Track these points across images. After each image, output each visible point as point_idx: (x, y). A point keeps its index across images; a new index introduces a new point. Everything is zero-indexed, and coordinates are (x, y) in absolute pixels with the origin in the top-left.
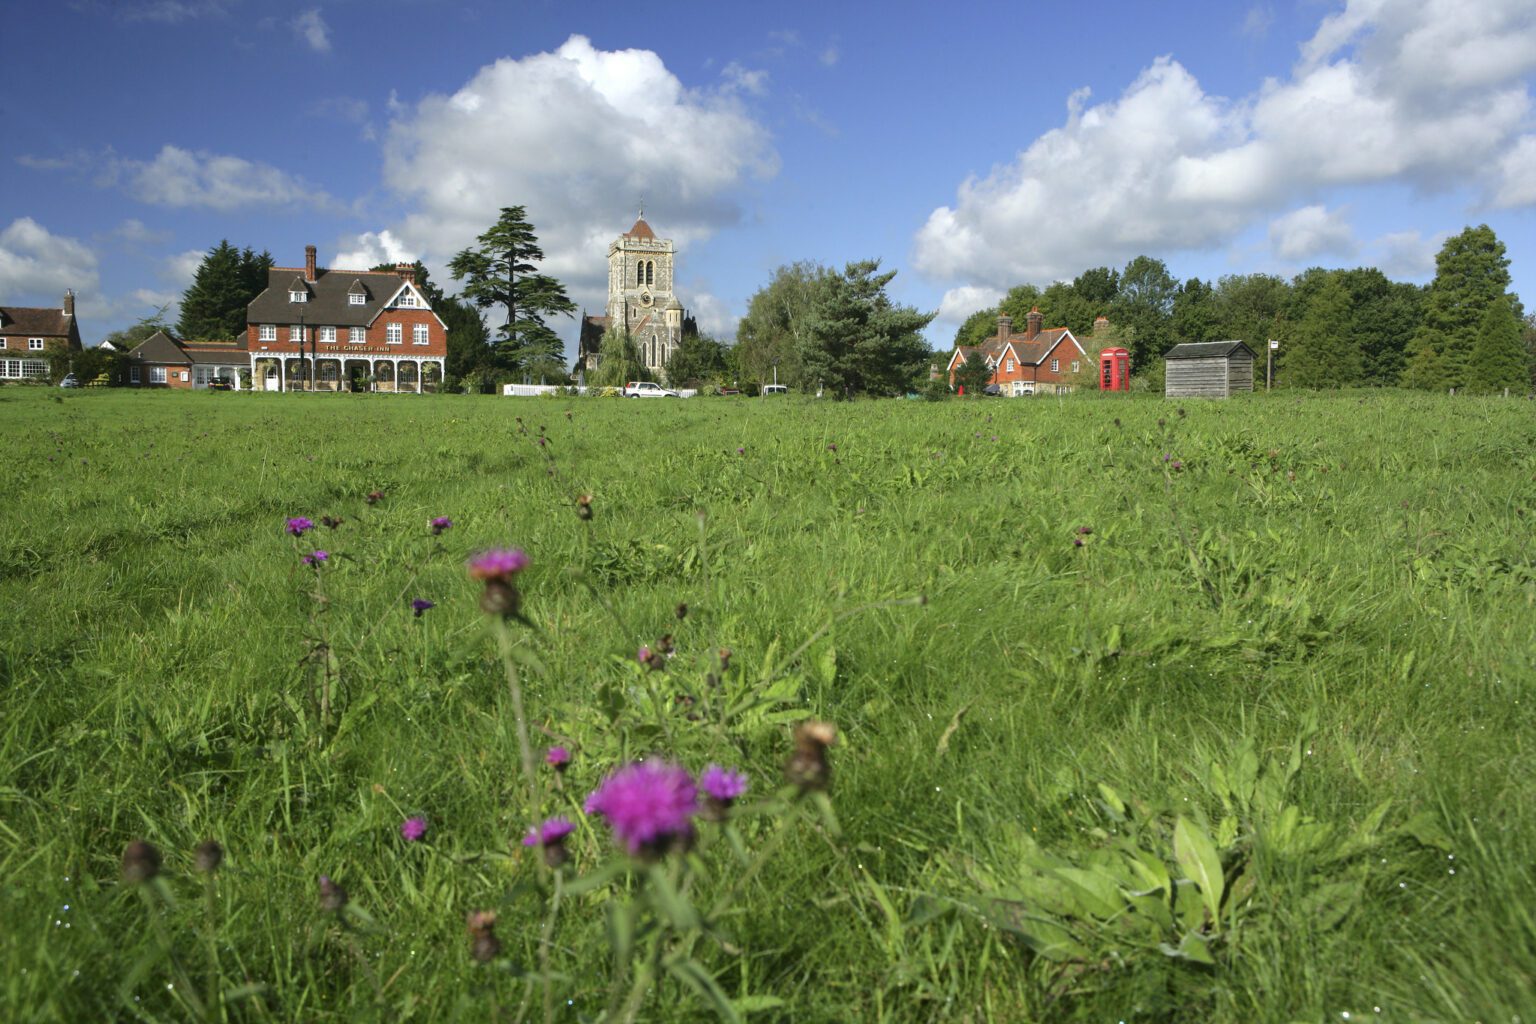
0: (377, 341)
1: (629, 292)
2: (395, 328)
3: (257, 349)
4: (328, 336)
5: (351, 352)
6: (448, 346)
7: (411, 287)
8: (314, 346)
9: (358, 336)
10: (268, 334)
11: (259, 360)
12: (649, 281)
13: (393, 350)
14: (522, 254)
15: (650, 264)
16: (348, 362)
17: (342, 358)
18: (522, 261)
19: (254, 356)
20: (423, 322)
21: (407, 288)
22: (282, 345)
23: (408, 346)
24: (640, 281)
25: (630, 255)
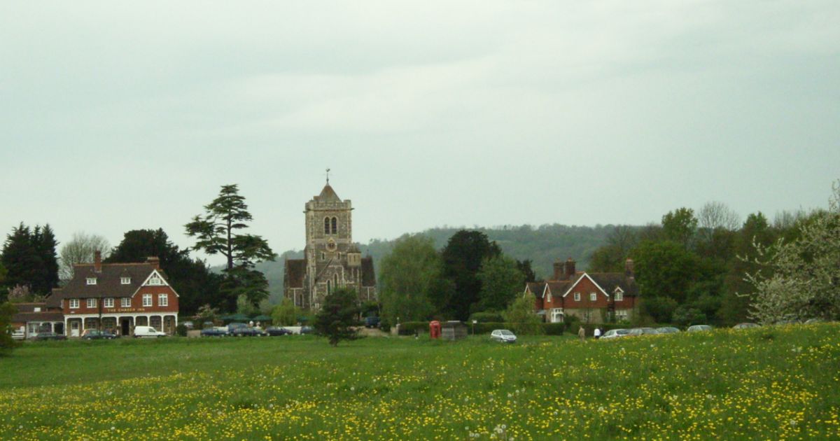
0: (137, 304)
1: (319, 241)
2: (147, 298)
3: (69, 313)
4: (109, 304)
5: (122, 312)
6: (179, 305)
7: (157, 273)
8: (101, 310)
9: (126, 304)
10: (75, 305)
11: (70, 320)
12: (334, 231)
13: (148, 310)
14: (237, 216)
15: (334, 220)
16: (121, 318)
17: (118, 316)
18: (237, 222)
19: (66, 317)
20: (164, 292)
21: (155, 274)
22: (83, 310)
23: (156, 308)
24: (327, 232)
25: (319, 213)
